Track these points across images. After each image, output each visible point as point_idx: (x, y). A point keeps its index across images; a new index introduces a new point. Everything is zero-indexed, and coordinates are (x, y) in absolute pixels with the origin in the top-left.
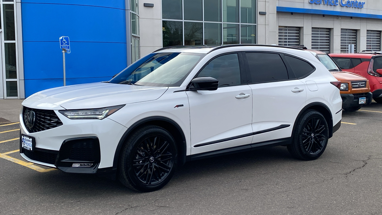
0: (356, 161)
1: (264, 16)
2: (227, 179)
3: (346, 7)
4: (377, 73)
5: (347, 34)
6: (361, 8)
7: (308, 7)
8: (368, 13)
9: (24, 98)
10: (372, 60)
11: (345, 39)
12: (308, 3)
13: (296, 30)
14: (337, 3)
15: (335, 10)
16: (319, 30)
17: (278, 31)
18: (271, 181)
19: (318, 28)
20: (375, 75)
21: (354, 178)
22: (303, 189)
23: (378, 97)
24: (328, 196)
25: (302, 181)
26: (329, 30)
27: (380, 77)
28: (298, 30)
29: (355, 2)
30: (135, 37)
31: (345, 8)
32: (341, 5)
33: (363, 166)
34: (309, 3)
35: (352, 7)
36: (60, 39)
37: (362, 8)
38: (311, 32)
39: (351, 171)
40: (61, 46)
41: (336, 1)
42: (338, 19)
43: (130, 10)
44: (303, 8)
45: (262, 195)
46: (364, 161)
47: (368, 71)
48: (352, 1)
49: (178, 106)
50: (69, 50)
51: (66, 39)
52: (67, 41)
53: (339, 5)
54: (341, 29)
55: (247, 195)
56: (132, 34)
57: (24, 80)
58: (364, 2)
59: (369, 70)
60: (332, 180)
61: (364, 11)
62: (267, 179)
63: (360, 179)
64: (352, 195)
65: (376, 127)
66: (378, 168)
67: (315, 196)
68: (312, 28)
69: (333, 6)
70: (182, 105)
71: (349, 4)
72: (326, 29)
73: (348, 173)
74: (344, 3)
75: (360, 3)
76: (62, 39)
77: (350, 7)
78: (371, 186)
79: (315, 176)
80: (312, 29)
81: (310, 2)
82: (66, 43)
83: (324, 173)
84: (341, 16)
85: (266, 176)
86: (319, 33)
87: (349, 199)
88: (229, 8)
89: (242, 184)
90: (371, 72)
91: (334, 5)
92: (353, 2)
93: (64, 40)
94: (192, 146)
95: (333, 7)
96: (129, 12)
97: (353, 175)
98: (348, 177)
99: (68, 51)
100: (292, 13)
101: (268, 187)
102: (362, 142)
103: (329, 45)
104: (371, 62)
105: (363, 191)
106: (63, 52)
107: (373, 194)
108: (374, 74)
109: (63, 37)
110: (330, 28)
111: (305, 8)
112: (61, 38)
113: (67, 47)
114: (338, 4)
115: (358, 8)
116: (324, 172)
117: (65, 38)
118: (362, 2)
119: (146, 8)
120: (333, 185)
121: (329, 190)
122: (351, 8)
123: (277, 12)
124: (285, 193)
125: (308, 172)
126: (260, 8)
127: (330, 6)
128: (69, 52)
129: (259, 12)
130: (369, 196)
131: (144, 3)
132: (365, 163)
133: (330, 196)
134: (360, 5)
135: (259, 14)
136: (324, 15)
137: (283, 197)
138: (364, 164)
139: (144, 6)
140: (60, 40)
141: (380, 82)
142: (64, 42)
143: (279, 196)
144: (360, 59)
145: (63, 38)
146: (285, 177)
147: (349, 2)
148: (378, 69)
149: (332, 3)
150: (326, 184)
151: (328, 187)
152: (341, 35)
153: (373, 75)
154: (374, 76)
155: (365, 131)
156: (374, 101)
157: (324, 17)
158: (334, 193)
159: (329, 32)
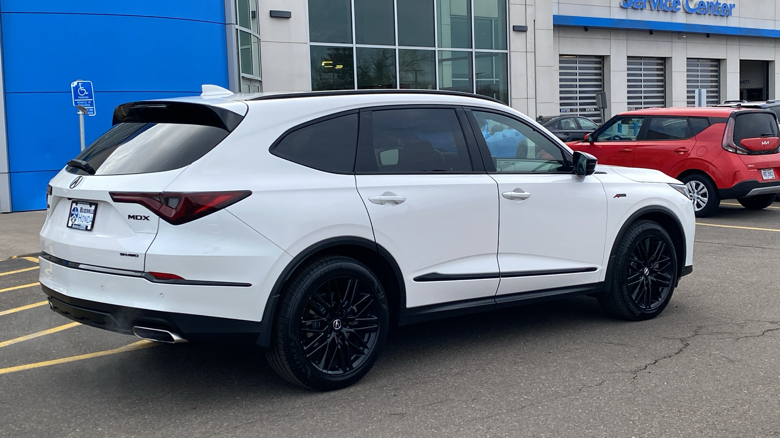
0: (667, 340)
1: (523, 34)
2: (368, 390)
3: (697, 13)
4: (743, 147)
5: (699, 68)
6: (727, 16)
7: (618, 14)
8: (742, 26)
9: (9, 212)
10: (732, 120)
11: (697, 79)
12: (619, 6)
13: (596, 63)
14: (678, 7)
15: (674, 21)
16: (642, 61)
17: (557, 65)
18: (464, 393)
19: (641, 58)
20: (738, 152)
21: (650, 381)
22: (528, 409)
23: (745, 197)
24: (579, 427)
25: (532, 391)
26: (664, 61)
27: (749, 154)
28: (600, 63)
29: (715, 3)
30: (250, 80)
31: (694, 16)
32: (687, 10)
33: (677, 351)
34: (621, 7)
35: (710, 15)
36: (72, 85)
37: (729, 15)
38: (625, 66)
39: (649, 364)
40: (75, 101)
41: (677, 2)
42: (679, 38)
43: (237, 24)
44: (609, 17)
45: (431, 428)
46: (682, 341)
47: (723, 144)
48: (708, 2)
50: (93, 109)
51: (87, 86)
52: (89, 90)
53: (682, 10)
54: (687, 58)
55: (398, 429)
56: (242, 74)
57: (10, 172)
58: (732, 4)
59: (725, 142)
60: (600, 388)
61: (733, 22)
62: (458, 387)
63: (664, 383)
64: (634, 423)
65: (731, 261)
66: (710, 355)
67: (550, 427)
68: (628, 57)
69: (671, 13)
71: (702, 9)
72: (656, 59)
73: (641, 370)
74: (692, 6)
75: (725, 6)
76: (77, 87)
77: (704, 14)
78: (683, 400)
79: (566, 378)
80: (627, 59)
81: (622, 4)
82: (86, 95)
83: (588, 370)
84: (686, 33)
85: (457, 381)
86: (642, 67)
87: (624, 433)
88: (453, 18)
89: (397, 401)
90: (729, 146)
91: (672, 11)
92: (711, 5)
93: (81, 88)
95: (669, 14)
96: (235, 27)
97: (650, 373)
98: (637, 379)
99: (90, 111)
100: (586, 29)
101: (452, 407)
102: (690, 295)
103: (664, 92)
104: (728, 125)
105: (661, 412)
106: (79, 113)
107: (682, 420)
108: (736, 149)
109: (78, 83)
110: (665, 58)
111: (612, 17)
112: (75, 83)
113: (88, 103)
114: (679, 9)
115: (721, 15)
116: (588, 367)
117: (83, 85)
118: (728, 3)
119: (275, 21)
120: (599, 398)
121: (585, 412)
122: (707, 16)
123: (554, 26)
124: (486, 420)
125: (554, 367)
126: (515, 18)
127: (663, 12)
128: (92, 113)
129: (514, 26)
130: (673, 426)
131: (271, 11)
132: (685, 345)
133: (584, 428)
134: (726, 9)
135: (514, 30)
136: (651, 31)
137: (477, 430)
138: (681, 346)
139: (271, 16)
140: (73, 87)
141: (749, 166)
142: (82, 92)
143: (469, 429)
144: (706, 118)
145: (80, 84)
146: (498, 382)
147: (702, 5)
148: (745, 140)
149: (668, 6)
150: (585, 396)
151: (586, 404)
152: (688, 71)
153: (734, 151)
154: (736, 153)
155: (704, 270)
156: (740, 205)
157: (651, 34)
158: (595, 419)
159: (664, 64)
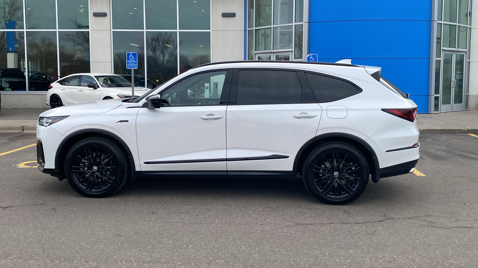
49: (121, 121)
70: (127, 121)
94: (142, 162)
